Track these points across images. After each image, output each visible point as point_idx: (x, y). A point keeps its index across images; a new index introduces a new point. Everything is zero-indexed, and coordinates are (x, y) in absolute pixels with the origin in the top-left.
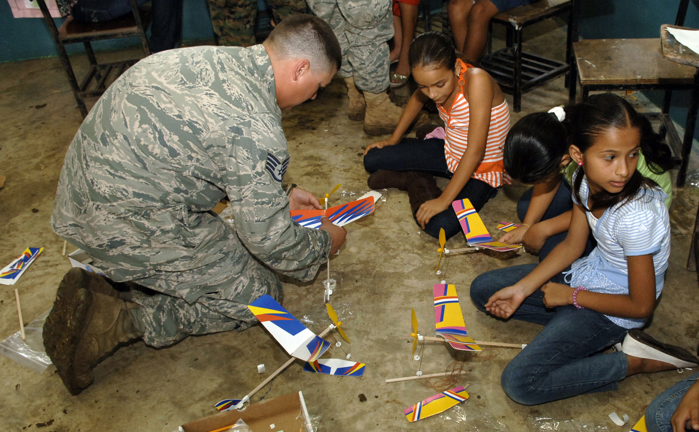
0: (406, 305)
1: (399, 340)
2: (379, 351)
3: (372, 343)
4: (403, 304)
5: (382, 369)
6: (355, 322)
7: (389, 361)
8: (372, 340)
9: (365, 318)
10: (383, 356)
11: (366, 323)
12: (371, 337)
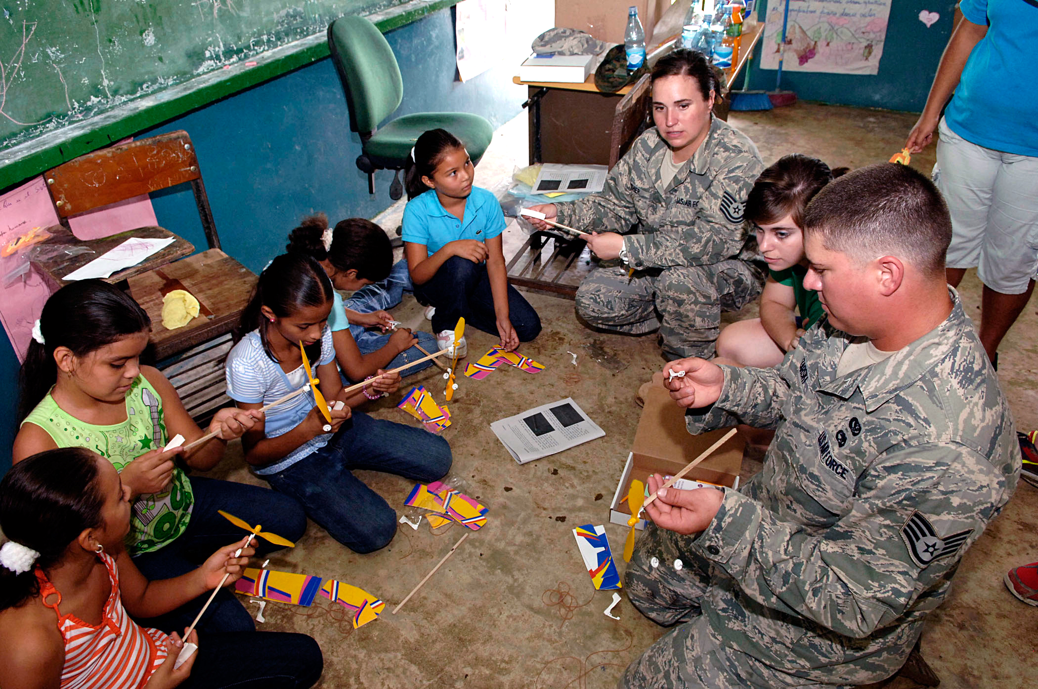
0: (445, 601)
1: (488, 562)
2: (515, 560)
3: (516, 573)
4: (447, 605)
5: (528, 540)
6: (512, 611)
7: (515, 545)
8: (513, 576)
9: (499, 610)
10: (516, 553)
11: (502, 603)
12: (510, 581)
